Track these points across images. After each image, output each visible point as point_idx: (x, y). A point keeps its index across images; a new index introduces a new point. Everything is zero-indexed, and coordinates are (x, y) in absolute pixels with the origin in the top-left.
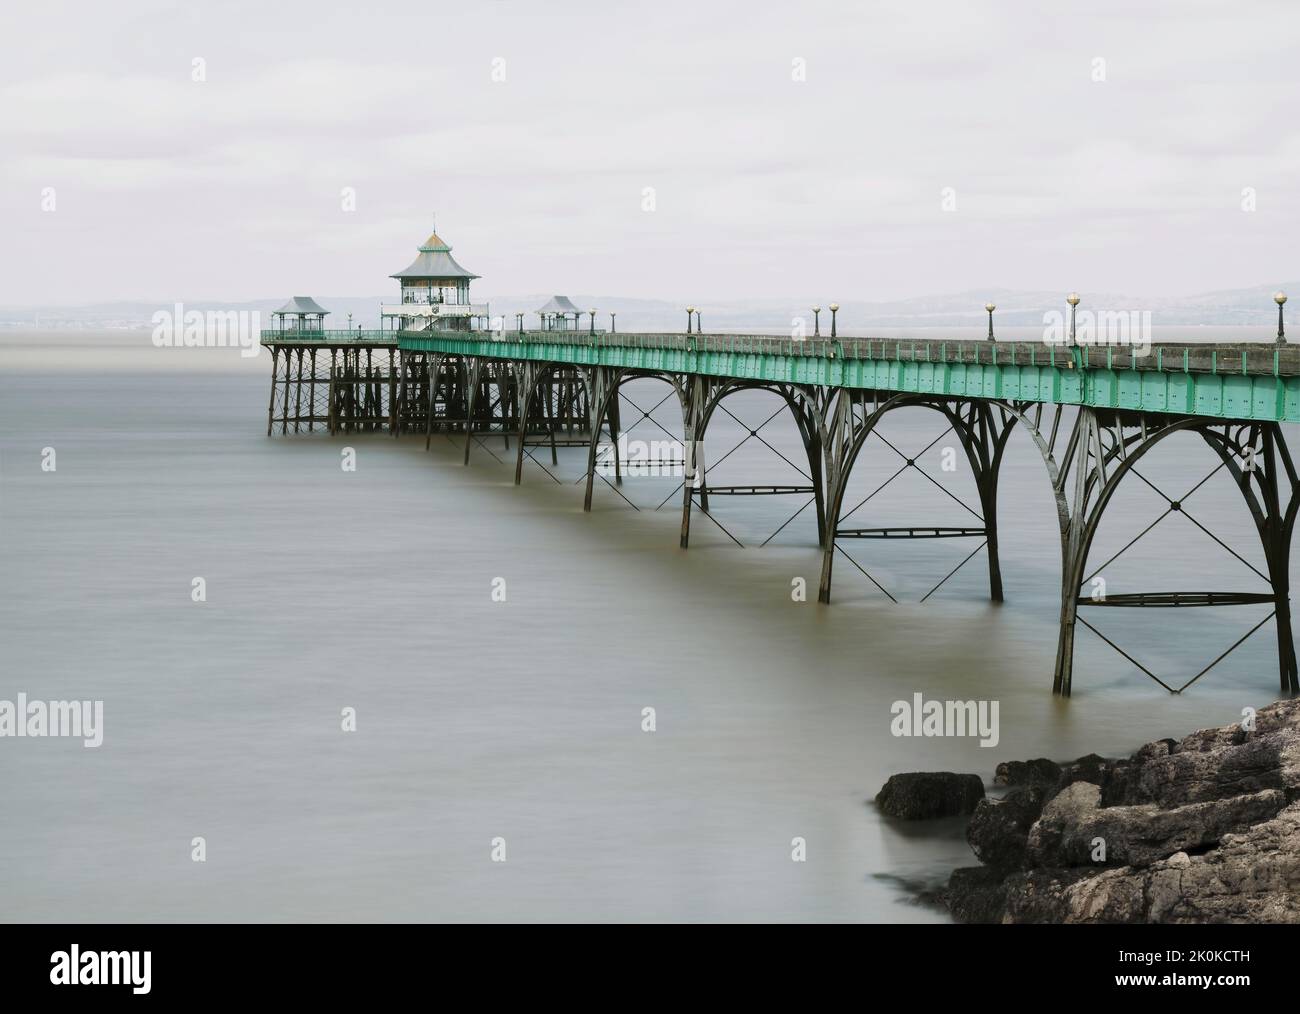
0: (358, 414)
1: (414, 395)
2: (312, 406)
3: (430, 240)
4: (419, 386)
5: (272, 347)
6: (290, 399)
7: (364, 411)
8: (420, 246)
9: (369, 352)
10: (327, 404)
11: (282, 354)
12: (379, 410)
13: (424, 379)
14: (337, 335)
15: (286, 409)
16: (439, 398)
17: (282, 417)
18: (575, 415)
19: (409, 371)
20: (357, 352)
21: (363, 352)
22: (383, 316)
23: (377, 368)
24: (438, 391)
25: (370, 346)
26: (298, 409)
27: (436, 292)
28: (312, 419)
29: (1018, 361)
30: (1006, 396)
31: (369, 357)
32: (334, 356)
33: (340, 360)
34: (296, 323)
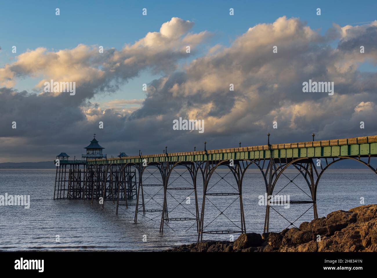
0: (76, 180)
2: (65, 178)
3: (93, 140)
6: (60, 176)
8: (91, 141)
9: (79, 165)
10: (68, 178)
12: (80, 180)
14: (72, 161)
15: (59, 179)
17: (58, 189)
20: (76, 165)
21: (77, 166)
22: (82, 157)
23: (80, 170)
25: (79, 164)
26: (62, 178)
27: (94, 152)
28: (65, 181)
29: (254, 150)
30: (250, 158)
31: (79, 166)
32: (71, 166)
33: (72, 167)
34: (62, 159)
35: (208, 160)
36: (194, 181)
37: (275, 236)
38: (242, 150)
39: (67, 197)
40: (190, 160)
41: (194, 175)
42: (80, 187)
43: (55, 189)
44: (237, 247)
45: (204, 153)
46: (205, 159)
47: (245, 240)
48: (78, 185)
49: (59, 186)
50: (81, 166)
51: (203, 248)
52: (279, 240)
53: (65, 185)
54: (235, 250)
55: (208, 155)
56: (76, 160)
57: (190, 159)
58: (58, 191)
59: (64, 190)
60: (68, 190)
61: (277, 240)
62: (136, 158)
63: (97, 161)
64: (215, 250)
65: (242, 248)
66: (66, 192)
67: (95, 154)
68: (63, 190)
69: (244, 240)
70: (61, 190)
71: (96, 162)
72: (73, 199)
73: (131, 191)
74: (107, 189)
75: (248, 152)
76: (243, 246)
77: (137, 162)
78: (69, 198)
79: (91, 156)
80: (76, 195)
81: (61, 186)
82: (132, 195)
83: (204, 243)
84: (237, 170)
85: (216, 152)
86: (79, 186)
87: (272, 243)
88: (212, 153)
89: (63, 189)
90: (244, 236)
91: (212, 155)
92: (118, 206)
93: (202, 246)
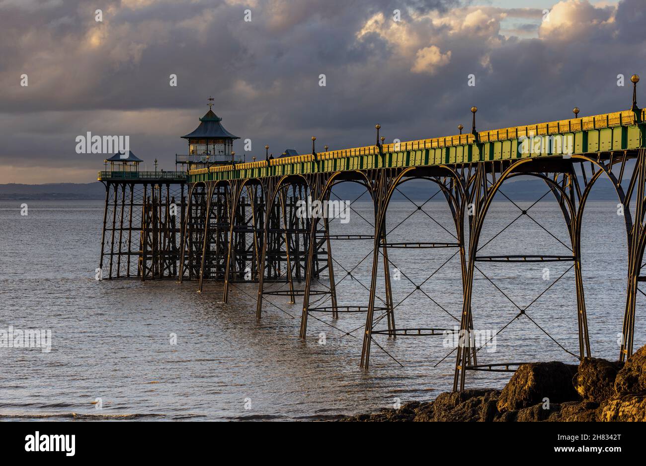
0: (160, 226)
1: (197, 214)
2: (131, 221)
3: (208, 114)
4: (199, 208)
5: (106, 182)
6: (117, 216)
7: (164, 225)
8: (201, 118)
9: (168, 186)
10: (141, 219)
11: (112, 187)
12: (174, 225)
13: (204, 204)
14: (147, 175)
15: (114, 222)
16: (212, 216)
18: (301, 227)
19: (193, 198)
20: (160, 186)
21: (164, 186)
22: (177, 162)
23: (173, 197)
24: (211, 211)
25: (168, 182)
26: (122, 222)
27: (211, 147)
28: (131, 229)
29: (597, 127)
30: (589, 151)
31: (168, 189)
32: (146, 188)
33: (149, 191)
34: (121, 167)
35: (481, 159)
36: (458, 223)
37: (596, 369)
38: (566, 129)
39: (136, 273)
40: (438, 162)
41: (458, 206)
42: (174, 247)
43: (103, 250)
44: (506, 405)
45: (471, 139)
46: (476, 158)
47: (529, 383)
48: (167, 241)
49: (113, 243)
50: (175, 189)
51: (445, 410)
52: (604, 380)
53: (130, 242)
54: (501, 410)
55: (481, 146)
56: (159, 170)
57: (437, 159)
58: (112, 257)
59: (130, 253)
60: (140, 254)
61: (599, 380)
62: (306, 160)
63: (212, 173)
64: (464, 412)
65: (519, 405)
66: (135, 259)
67: (212, 153)
68: (125, 253)
69: (527, 382)
70: (120, 254)
71: (210, 175)
72: (153, 279)
73: (315, 258)
74: (248, 251)
75: (582, 133)
76: (521, 402)
77: (309, 172)
78: (142, 277)
79: (201, 160)
80: (163, 270)
81: (120, 243)
82: (317, 267)
83: (451, 397)
84: (568, 191)
85: (503, 136)
86: (169, 243)
87: (587, 390)
88: (492, 139)
89: (127, 251)
90: (525, 371)
91: (492, 144)
92: (260, 298)
93: (445, 405)
